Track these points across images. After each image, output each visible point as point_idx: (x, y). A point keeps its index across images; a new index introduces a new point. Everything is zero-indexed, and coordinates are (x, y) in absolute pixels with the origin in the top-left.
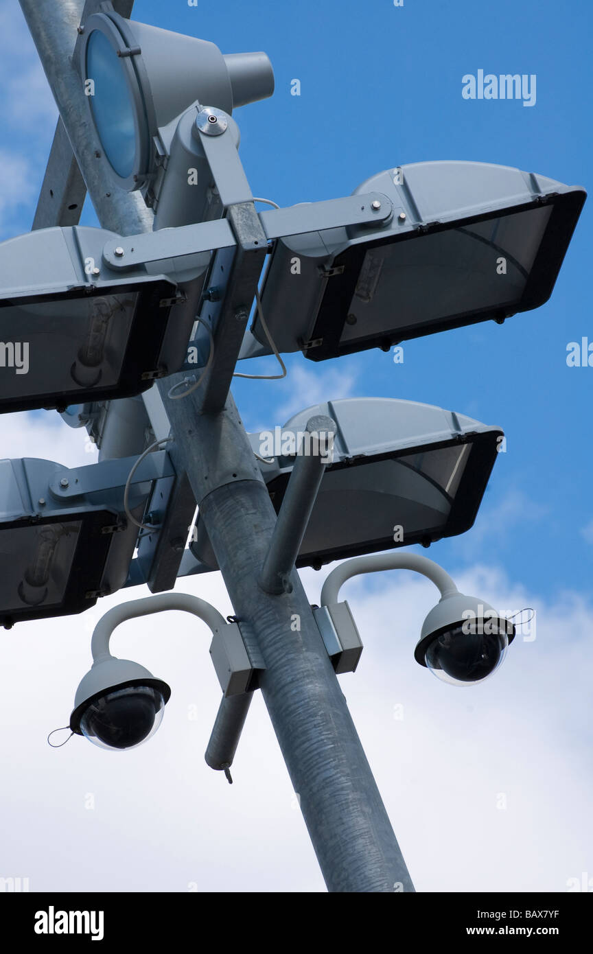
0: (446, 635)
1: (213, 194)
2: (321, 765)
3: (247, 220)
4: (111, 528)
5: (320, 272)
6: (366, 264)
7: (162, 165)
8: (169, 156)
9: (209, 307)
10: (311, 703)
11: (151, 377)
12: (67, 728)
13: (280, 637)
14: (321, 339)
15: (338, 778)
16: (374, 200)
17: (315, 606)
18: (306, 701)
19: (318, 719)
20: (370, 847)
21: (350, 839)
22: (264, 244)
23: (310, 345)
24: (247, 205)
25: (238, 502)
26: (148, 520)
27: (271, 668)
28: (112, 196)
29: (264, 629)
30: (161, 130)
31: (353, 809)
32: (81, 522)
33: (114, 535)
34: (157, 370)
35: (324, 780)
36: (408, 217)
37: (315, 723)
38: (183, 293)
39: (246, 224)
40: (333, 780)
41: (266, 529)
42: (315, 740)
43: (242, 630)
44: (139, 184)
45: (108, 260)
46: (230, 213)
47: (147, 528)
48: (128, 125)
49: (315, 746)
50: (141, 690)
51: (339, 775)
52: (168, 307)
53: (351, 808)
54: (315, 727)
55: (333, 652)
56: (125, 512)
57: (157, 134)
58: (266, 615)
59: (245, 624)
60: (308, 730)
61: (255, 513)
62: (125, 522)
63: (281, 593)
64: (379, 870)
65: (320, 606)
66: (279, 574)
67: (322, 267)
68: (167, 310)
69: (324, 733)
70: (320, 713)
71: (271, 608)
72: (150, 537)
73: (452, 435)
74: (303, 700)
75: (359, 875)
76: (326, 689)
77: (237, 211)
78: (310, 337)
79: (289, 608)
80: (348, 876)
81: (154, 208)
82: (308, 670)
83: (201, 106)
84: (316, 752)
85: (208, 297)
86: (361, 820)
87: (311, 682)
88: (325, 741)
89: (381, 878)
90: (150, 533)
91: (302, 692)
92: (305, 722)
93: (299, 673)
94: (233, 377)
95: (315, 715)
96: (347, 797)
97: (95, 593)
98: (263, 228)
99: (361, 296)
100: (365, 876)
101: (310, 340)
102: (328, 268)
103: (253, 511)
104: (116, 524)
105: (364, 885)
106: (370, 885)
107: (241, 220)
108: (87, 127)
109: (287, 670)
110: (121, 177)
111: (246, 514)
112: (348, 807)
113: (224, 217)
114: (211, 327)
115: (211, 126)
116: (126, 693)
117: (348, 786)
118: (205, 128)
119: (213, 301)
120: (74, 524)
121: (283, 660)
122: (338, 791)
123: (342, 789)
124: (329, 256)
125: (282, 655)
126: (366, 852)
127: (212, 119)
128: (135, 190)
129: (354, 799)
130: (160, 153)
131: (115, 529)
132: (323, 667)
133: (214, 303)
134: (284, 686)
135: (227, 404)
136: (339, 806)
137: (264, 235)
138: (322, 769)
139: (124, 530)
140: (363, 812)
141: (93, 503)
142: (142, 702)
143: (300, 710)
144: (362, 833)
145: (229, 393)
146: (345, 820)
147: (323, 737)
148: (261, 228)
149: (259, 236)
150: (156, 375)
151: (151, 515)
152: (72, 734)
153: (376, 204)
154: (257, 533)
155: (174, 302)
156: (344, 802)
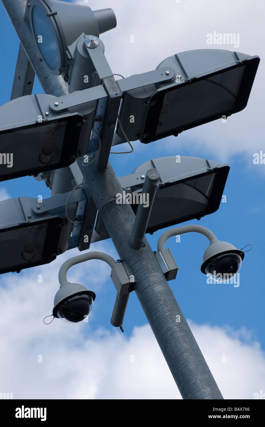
0: (214, 260)
1: (95, 74)
2: (165, 322)
3: (111, 84)
4: (61, 225)
5: (146, 105)
6: (165, 99)
7: (71, 63)
8: (74, 59)
9: (97, 124)
10: (158, 295)
11: (74, 157)
12: (52, 315)
13: (142, 267)
14: (148, 134)
15: (173, 327)
16: (167, 71)
17: (155, 252)
18: (156, 294)
19: (162, 302)
20: (190, 356)
21: (181, 353)
22: (120, 94)
23: (143, 137)
24: (111, 78)
25: (117, 209)
26: (76, 220)
27: (138, 281)
28: (48, 77)
29: (134, 264)
30: (69, 47)
31: (181, 340)
32: (47, 223)
33: (62, 227)
34: (77, 154)
35: (167, 329)
36: (182, 76)
37: (161, 303)
38: (86, 119)
39: (111, 87)
40: (171, 328)
41: (131, 220)
42: (161, 311)
43: (124, 265)
44: (61, 72)
45: (52, 108)
46: (104, 82)
47: (76, 223)
48: (54, 46)
49: (161, 314)
50: (83, 296)
51: (173, 326)
52: (80, 126)
53: (180, 340)
54: (161, 305)
55: (165, 272)
56: (66, 217)
57: (68, 50)
58: (134, 258)
59: (125, 263)
60: (157, 307)
61: (125, 213)
62: (66, 221)
63: (140, 248)
64: (195, 366)
65: (157, 252)
66: (138, 240)
67: (146, 102)
68: (80, 127)
69: (165, 308)
70: (162, 299)
71: (136, 255)
72: (77, 227)
73: (207, 170)
74: (154, 294)
75: (187, 369)
76: (164, 288)
77: (107, 81)
78: (143, 134)
79: (144, 254)
80: (182, 370)
81: (69, 82)
82: (155, 281)
83: (86, 35)
84: (162, 317)
85: (97, 120)
86: (185, 345)
87: (157, 286)
88: (166, 311)
89: (196, 370)
90: (77, 225)
91: (153, 290)
92: (156, 304)
93: (151, 283)
94: (110, 154)
95: (160, 300)
96: (178, 335)
97: (55, 254)
98: (119, 87)
99: (164, 113)
100: (189, 369)
101: (143, 135)
102: (149, 102)
103: (124, 212)
104: (63, 223)
105: (189, 373)
106: (192, 373)
107: (109, 85)
108: (34, 48)
109: (146, 281)
110: (53, 69)
111: (121, 214)
112: (179, 340)
113: (101, 84)
114: (98, 133)
115: (91, 44)
116: (76, 298)
117: (177, 331)
118: (89, 45)
119: (99, 122)
120: (44, 224)
121: (144, 278)
122: (174, 333)
123: (175, 332)
124: (149, 97)
125: (143, 275)
126: (189, 359)
127: (92, 41)
128: (59, 75)
129: (181, 336)
130: (70, 58)
131: (62, 225)
132: (162, 279)
133: (100, 122)
134: (145, 289)
135: (108, 166)
136: (175, 339)
137: (119, 91)
138: (166, 324)
139: (66, 225)
140: (186, 341)
141: (52, 215)
142: (84, 301)
143: (154, 299)
144: (186, 351)
145: (108, 161)
146: (178, 345)
147: (164, 310)
148: (118, 87)
149: (117, 91)
150: (76, 157)
151: (77, 217)
152: (54, 318)
153: (168, 72)
154: (127, 222)
155: (82, 124)
156: (177, 337)
